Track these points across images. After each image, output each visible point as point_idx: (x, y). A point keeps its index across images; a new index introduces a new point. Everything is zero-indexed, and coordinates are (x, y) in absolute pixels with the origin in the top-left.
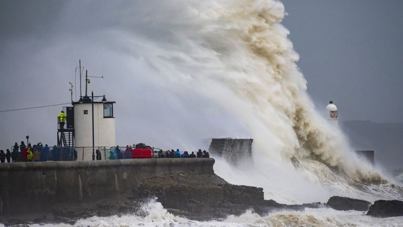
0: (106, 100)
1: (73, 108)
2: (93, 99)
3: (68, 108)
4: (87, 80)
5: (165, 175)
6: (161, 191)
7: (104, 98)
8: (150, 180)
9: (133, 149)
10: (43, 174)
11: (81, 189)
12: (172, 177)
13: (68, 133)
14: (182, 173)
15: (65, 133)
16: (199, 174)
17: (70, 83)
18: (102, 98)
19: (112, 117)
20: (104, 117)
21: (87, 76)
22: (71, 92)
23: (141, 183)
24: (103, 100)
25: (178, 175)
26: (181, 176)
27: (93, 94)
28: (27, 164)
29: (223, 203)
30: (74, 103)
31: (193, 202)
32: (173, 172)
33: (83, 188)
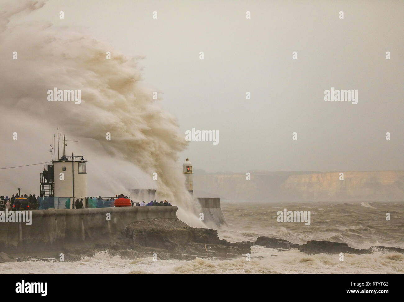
0: (83, 160)
1: (53, 166)
2: (73, 158)
3: (48, 166)
4: (64, 143)
5: (144, 219)
6: (143, 233)
7: (82, 158)
8: (133, 224)
9: (115, 199)
10: (56, 220)
11: (83, 231)
12: (149, 221)
13: (49, 185)
14: (157, 218)
15: (44, 185)
16: (168, 219)
17: (51, 146)
18: (80, 158)
19: (85, 173)
20: (79, 173)
21: (64, 140)
22: (51, 152)
23: (127, 227)
24: (81, 160)
25: (154, 219)
26: (156, 220)
27: (73, 155)
28: (44, 211)
29: (188, 242)
30: (53, 162)
31: (169, 242)
32: (150, 218)
33: (85, 230)
